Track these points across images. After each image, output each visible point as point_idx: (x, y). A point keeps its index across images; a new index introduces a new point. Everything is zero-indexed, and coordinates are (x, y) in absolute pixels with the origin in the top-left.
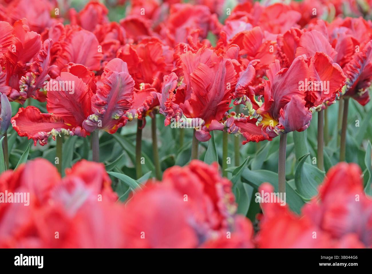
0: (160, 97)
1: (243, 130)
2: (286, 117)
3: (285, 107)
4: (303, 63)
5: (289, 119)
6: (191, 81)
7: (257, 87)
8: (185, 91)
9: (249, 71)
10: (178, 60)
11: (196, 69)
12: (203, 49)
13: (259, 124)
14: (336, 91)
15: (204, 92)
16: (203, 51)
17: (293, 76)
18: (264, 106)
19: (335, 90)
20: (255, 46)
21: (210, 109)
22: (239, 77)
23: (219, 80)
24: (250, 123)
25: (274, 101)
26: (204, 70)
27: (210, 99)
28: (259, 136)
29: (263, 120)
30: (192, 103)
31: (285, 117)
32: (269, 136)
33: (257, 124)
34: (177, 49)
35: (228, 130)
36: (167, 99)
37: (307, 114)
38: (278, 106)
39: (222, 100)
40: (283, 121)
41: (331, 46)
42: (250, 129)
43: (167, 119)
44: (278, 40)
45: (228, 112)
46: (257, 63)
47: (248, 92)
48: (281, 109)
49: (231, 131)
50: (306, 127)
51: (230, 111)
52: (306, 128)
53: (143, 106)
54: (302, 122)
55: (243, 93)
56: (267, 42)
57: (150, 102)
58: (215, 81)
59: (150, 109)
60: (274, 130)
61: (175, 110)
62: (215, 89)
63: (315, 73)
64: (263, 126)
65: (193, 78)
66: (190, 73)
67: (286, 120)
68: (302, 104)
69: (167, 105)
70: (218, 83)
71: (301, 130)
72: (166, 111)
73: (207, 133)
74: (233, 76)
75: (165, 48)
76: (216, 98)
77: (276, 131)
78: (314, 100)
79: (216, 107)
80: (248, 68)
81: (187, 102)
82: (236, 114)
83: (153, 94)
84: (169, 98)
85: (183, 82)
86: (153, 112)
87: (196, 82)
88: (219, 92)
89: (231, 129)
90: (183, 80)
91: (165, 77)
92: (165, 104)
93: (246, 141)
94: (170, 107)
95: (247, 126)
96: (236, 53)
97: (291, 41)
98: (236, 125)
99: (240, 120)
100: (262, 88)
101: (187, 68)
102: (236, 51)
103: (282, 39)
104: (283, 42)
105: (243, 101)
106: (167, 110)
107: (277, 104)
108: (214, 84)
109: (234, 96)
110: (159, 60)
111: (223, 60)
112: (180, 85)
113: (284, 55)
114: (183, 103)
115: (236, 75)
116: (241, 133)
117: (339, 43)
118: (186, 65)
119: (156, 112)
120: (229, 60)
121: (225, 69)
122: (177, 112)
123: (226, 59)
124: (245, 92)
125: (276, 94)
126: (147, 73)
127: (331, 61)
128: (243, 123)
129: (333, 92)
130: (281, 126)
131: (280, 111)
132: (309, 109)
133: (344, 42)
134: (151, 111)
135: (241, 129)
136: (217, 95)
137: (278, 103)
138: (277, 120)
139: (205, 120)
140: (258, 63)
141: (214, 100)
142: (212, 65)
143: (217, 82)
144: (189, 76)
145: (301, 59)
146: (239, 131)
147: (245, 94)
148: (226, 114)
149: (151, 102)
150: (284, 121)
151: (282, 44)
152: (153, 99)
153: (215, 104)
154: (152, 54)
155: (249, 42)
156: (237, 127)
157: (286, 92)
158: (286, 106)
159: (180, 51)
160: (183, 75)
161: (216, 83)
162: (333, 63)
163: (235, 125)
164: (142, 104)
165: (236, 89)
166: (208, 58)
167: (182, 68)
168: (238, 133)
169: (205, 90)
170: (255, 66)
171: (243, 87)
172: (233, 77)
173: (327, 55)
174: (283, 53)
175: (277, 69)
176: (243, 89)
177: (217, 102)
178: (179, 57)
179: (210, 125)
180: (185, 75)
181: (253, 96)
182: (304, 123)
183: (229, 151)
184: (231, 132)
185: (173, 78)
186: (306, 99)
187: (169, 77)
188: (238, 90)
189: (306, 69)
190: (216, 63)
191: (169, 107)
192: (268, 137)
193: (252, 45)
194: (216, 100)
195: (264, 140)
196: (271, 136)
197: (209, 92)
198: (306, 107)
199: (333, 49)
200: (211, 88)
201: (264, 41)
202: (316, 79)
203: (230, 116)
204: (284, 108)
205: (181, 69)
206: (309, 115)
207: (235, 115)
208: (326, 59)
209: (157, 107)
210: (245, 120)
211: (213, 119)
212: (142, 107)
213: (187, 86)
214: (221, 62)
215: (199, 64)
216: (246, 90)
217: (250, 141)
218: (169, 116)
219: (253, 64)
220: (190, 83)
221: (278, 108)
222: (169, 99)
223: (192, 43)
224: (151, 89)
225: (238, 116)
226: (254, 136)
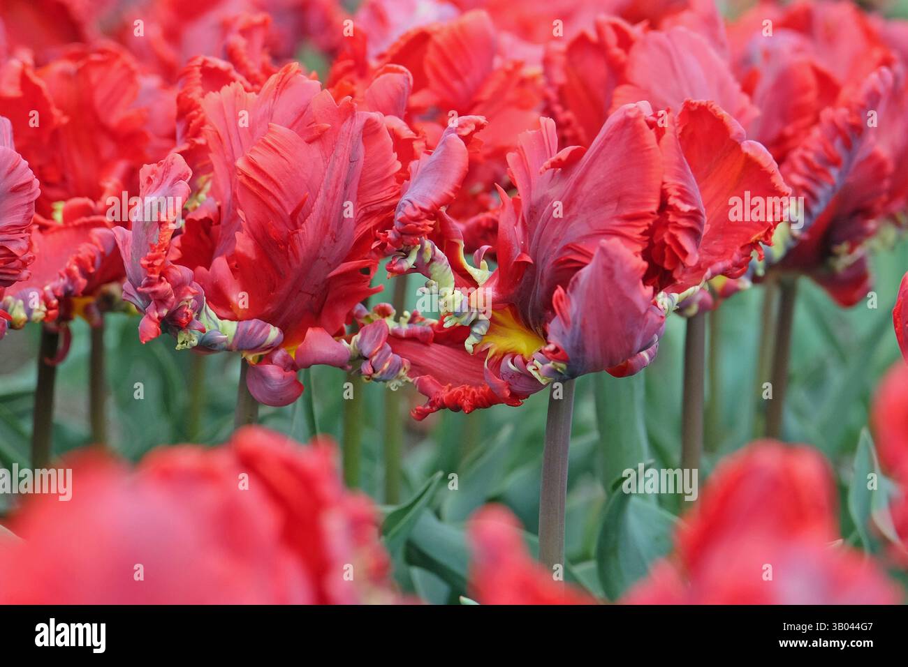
0: (125, 242)
1: (416, 369)
2: (575, 316)
3: (573, 284)
4: (640, 127)
5: (583, 327)
6: (238, 191)
7: (472, 221)
8: (214, 228)
9: (447, 153)
10: (194, 117)
11: (258, 145)
12: (283, 77)
13: (474, 346)
14: (753, 238)
15: (282, 227)
16: (283, 85)
17: (602, 176)
18: (495, 281)
19: (749, 237)
20: (468, 79)
21: (300, 291)
22: (408, 179)
23: (336, 187)
24: (443, 347)
25: (531, 261)
26: (284, 149)
27: (302, 252)
28: (474, 389)
29: (491, 330)
30: (239, 266)
31: (571, 318)
32: (509, 389)
33: (469, 344)
34: (190, 79)
35: (366, 368)
36: (152, 246)
37: (648, 310)
38: (545, 281)
39: (348, 258)
40: (563, 333)
41: (736, 87)
42: (442, 367)
43: (150, 318)
44: (547, 62)
45: (365, 303)
46: (473, 127)
47: (439, 230)
48: (557, 288)
49: (374, 371)
50: (643, 359)
51: (375, 301)
52: (642, 364)
53: (65, 275)
54: (631, 337)
55: (423, 232)
56: (509, 66)
57: (90, 263)
58: (322, 190)
59: (86, 293)
60: (530, 368)
61: (179, 286)
62: (324, 218)
63: (681, 165)
64: (491, 354)
65: (248, 177)
66: (234, 160)
67: (574, 328)
68: (635, 270)
69: (149, 266)
70: (334, 198)
71: (623, 371)
72: (147, 290)
73: (290, 373)
74: (388, 176)
75: (149, 82)
76: (325, 249)
77: (537, 369)
78: (676, 261)
79: (323, 282)
80: (443, 143)
81: (221, 265)
82: (394, 312)
83: (100, 238)
84: (156, 242)
85: (208, 195)
86: (98, 305)
87: (255, 189)
88: (335, 230)
89: (376, 361)
90: (208, 186)
91: (146, 170)
92: (145, 262)
93: (428, 407)
94: (162, 274)
95: (431, 355)
96: (399, 94)
97: (596, 69)
98: (394, 351)
99: (408, 332)
100: (490, 226)
101: (226, 141)
102: (400, 88)
103: (560, 60)
104: (566, 70)
105: (423, 260)
106: (149, 285)
107: (545, 272)
108: (319, 201)
109: (389, 240)
110: (125, 121)
111: (353, 116)
112: (198, 205)
113: (569, 115)
114: (208, 265)
115: (398, 172)
116: (412, 377)
117: (766, 82)
118: (221, 135)
119: (108, 303)
120: (376, 115)
121: (361, 147)
122: (185, 295)
123: (364, 115)
124: (431, 229)
125: (539, 239)
126: (82, 166)
127: (739, 134)
128: (418, 345)
129: (742, 244)
130: (557, 350)
131: (555, 296)
132: (656, 292)
133: (785, 81)
134: (90, 300)
135: (413, 364)
136: (328, 237)
137: (546, 268)
138: (540, 331)
139: (283, 329)
140: (479, 127)
141: (316, 258)
142: (316, 133)
143: (331, 194)
144: (233, 170)
145: (631, 115)
146: (402, 373)
147: (430, 237)
148: (360, 311)
149: (93, 265)
150: (568, 333)
151: (559, 77)
152: (103, 254)
153: (322, 273)
154: (99, 96)
155: (449, 64)
156: (398, 358)
157: (578, 229)
158: (577, 279)
159: (202, 85)
160: (209, 169)
161: (327, 195)
162: (745, 142)
163: (389, 348)
164: (62, 271)
165: (399, 215)
166: (302, 109)
167: (207, 144)
168: (400, 378)
169: (288, 221)
170: (467, 139)
171: (422, 210)
172: (387, 178)
173: (722, 112)
174: (565, 108)
175: (543, 149)
176: (422, 218)
177: (329, 265)
178: (198, 107)
179: (300, 346)
180: (216, 168)
181: (457, 245)
182: (638, 343)
183: (363, 466)
184: (376, 376)
185: (173, 175)
186: (646, 255)
187: (160, 170)
188: (402, 221)
189: (649, 150)
190: (330, 126)
191: (157, 276)
192: (507, 393)
193: (458, 76)
194: (324, 259)
195: (491, 405)
196: (517, 388)
197: (301, 228)
198: (645, 284)
199: (745, 99)
200: (309, 214)
201: (498, 62)
202: (682, 186)
203: (372, 317)
204: (570, 284)
205: (204, 149)
206: (654, 316)
207: (392, 317)
208: (719, 126)
209: (114, 288)
210: (425, 333)
211: (312, 327)
212: (62, 280)
213: (224, 210)
214: (349, 121)
215: (269, 127)
216: (432, 223)
217: (443, 406)
218: (157, 309)
219: (459, 129)
220: (234, 195)
221: (545, 287)
222: (160, 247)
223: (245, 59)
224: (93, 218)
225: (401, 318)
226: (458, 389)
